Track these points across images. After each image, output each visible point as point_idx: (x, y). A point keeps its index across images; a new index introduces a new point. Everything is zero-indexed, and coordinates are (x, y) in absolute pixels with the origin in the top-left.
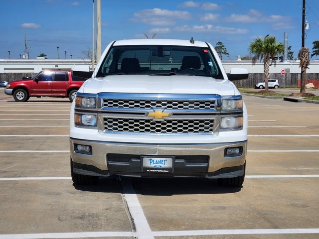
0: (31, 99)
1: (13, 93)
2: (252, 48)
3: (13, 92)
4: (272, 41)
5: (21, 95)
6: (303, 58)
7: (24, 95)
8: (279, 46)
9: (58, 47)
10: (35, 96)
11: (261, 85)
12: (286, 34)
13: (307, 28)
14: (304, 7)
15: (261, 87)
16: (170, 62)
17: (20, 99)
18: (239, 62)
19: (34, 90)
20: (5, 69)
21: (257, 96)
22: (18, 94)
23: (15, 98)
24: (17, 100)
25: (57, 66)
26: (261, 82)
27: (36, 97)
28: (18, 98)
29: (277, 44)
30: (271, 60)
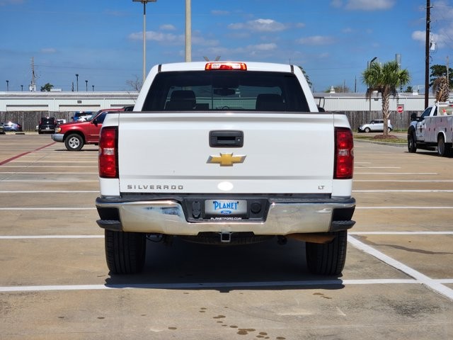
0: (86, 147)
1: (65, 140)
2: (366, 78)
3: (65, 138)
4: (395, 67)
5: (74, 143)
6: (440, 90)
7: (78, 142)
8: (402, 74)
9: (77, 75)
10: (91, 143)
11: (367, 128)
12: (399, 56)
13: (433, 48)
14: (428, 19)
15: (367, 130)
16: (238, 96)
17: (74, 147)
18: (333, 95)
19: (92, 135)
20: (7, 106)
21: (375, 143)
22: (71, 140)
23: (67, 145)
24: (69, 149)
25: (80, 102)
26: (367, 123)
27: (94, 145)
28: (71, 145)
29: (400, 71)
30: (377, 92)
